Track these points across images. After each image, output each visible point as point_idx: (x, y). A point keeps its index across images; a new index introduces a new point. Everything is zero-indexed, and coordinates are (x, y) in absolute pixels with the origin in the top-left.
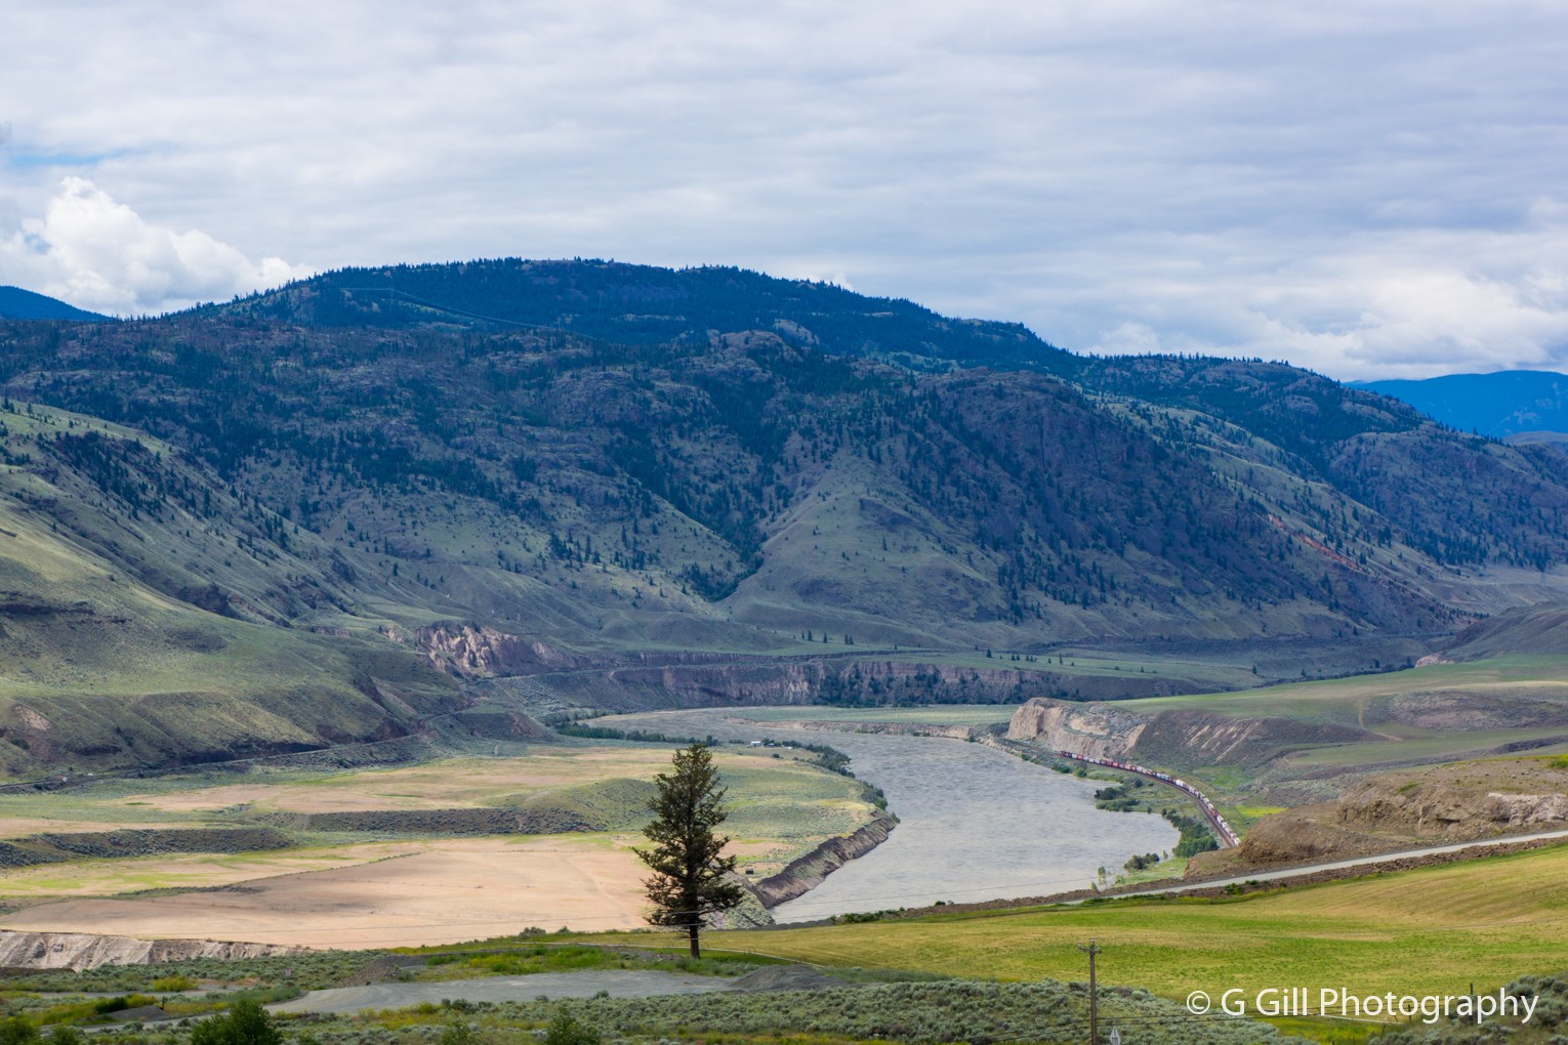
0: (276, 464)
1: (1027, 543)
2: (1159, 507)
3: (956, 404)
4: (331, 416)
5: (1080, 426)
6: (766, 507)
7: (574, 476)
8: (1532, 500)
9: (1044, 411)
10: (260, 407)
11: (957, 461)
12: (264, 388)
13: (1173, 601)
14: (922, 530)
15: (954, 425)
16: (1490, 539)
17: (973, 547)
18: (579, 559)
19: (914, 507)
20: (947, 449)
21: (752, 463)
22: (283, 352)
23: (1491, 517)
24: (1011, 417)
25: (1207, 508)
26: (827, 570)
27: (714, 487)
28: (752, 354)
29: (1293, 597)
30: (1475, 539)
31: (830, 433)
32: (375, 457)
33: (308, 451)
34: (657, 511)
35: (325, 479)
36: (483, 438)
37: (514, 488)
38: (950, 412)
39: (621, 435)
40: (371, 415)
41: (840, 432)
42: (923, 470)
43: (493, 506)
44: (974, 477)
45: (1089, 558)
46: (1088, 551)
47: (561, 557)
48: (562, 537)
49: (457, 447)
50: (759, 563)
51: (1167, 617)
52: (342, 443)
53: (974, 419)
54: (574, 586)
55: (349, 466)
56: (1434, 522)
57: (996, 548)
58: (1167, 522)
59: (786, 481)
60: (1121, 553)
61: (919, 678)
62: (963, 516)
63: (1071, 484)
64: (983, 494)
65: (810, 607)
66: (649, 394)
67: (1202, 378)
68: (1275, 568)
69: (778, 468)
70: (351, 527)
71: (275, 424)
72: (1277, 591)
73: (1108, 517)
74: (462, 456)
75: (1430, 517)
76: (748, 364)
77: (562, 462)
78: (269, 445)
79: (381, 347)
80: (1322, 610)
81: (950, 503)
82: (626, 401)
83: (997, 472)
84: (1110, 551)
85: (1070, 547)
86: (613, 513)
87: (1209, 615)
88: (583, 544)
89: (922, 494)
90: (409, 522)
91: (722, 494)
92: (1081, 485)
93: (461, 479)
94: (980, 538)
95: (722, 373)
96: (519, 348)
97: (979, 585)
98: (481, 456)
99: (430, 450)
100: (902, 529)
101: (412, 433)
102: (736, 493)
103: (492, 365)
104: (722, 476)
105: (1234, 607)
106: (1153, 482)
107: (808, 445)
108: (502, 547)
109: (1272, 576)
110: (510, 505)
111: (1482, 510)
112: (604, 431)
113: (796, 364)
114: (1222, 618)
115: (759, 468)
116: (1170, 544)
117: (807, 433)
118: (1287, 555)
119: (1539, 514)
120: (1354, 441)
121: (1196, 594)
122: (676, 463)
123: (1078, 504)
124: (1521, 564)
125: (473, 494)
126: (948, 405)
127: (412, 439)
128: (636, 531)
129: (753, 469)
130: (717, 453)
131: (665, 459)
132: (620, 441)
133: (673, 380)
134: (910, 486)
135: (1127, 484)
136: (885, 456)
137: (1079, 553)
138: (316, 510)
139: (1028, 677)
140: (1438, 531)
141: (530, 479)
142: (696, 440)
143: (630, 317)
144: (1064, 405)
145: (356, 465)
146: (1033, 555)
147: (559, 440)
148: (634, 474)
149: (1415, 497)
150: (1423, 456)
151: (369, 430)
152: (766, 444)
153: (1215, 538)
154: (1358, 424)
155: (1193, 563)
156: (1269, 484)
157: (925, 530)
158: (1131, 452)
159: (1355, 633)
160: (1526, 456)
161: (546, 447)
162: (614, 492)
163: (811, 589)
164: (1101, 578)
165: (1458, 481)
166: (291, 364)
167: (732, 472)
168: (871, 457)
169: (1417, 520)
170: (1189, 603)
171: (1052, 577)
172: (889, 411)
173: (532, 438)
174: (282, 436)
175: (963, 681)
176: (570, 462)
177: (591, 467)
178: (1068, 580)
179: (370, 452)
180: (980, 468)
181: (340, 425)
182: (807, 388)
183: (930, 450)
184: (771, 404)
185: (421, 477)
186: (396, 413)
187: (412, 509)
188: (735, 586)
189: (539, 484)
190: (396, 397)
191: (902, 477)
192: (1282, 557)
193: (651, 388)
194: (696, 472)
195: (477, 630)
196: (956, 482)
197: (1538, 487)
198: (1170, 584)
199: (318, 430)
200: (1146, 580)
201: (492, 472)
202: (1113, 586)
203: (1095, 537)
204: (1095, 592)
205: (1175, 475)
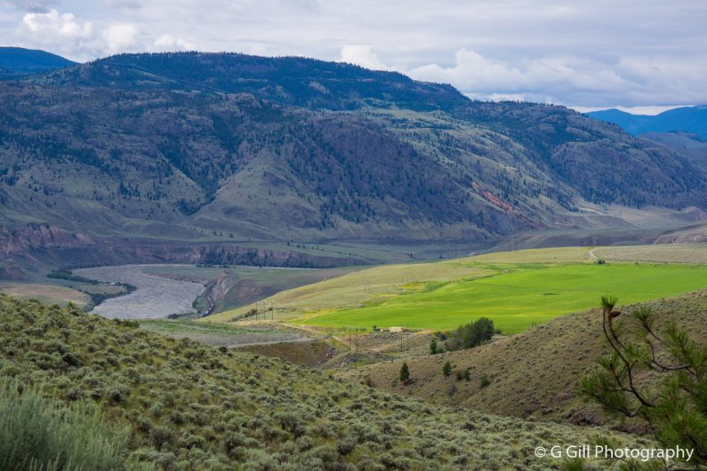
0: (7, 148)
1: (340, 193)
2: (408, 178)
3: (321, 129)
4: (36, 128)
5: (375, 141)
6: (224, 173)
7: (138, 157)
8: (643, 176)
9: (359, 134)
10: (7, 123)
11: (315, 155)
12: (10, 114)
13: (401, 221)
14: (290, 186)
15: (318, 139)
16: (619, 192)
17: (313, 194)
18: (130, 194)
19: (291, 176)
20: (312, 150)
21: (224, 153)
22: (26, 98)
23: (621, 183)
24: (344, 136)
25: (431, 179)
26: (239, 203)
27: (204, 164)
28: (238, 104)
29: (461, 221)
30: (611, 193)
31: (260, 141)
32: (51, 146)
33: (23, 142)
34: (172, 174)
35: (27, 155)
36: (101, 139)
37: (109, 162)
38: (317, 133)
39: (166, 139)
40: (53, 128)
41: (265, 140)
42: (299, 158)
43: (98, 169)
44: (322, 162)
45: (367, 200)
46: (366, 198)
47: (122, 193)
48: (126, 184)
49: (88, 143)
50: (212, 199)
51: (395, 228)
52: (38, 140)
53: (327, 137)
54: (124, 207)
55: (38, 150)
56: (594, 185)
57: (324, 194)
58: (409, 185)
59: (236, 162)
60: (382, 199)
61: (248, 254)
62: (313, 180)
63: (367, 167)
64: (324, 170)
65: (227, 219)
66: (183, 121)
67: (511, 113)
68: (458, 208)
69: (234, 156)
70: (32, 178)
71: (11, 131)
72: (454, 218)
73: (381, 182)
74: (90, 147)
75: (593, 181)
76: (236, 109)
77: (134, 151)
78: (6, 140)
79: (74, 96)
80: (474, 227)
81: (308, 174)
82: (171, 124)
83: (333, 161)
84: (377, 198)
85: (359, 195)
86: (152, 175)
87: (416, 228)
88: (134, 187)
89: (296, 169)
90: (57, 176)
91: (207, 167)
92: (372, 168)
93: (85, 157)
94: (318, 190)
95: (222, 112)
96: (136, 98)
97: (309, 211)
98: (97, 147)
99: (77, 144)
100: (281, 185)
101: (70, 136)
102: (213, 166)
103: (119, 105)
104: (209, 159)
105: (430, 224)
106: (407, 166)
107: (249, 146)
108: (97, 189)
109: (454, 211)
110: (106, 169)
111: (618, 179)
112: (159, 137)
113: (258, 109)
114: (422, 230)
115: (226, 156)
116: (408, 195)
117: (250, 141)
118: (466, 201)
119: (645, 182)
120: (564, 145)
121: (414, 218)
122: (189, 153)
123: (368, 176)
124: (629, 205)
125: (90, 164)
126: (317, 130)
127: (69, 139)
128: (161, 183)
129: (223, 156)
130: (209, 148)
131: (184, 150)
132: (165, 142)
133: (198, 115)
134: (291, 166)
135: (395, 168)
136: (283, 153)
137: (362, 198)
138: (20, 169)
139: (294, 255)
140: (595, 188)
141: (117, 158)
142: (201, 142)
143: (241, 80)
144: (370, 131)
145: (41, 150)
146: (340, 199)
147: (135, 141)
148: (168, 157)
149: (588, 172)
150: (594, 153)
151: (51, 134)
152: (231, 145)
153: (431, 192)
154: (573, 137)
155: (416, 204)
156: (486, 167)
157: (292, 186)
158: (399, 153)
159: (486, 238)
160: (649, 155)
161: (128, 144)
162: (154, 165)
163: (230, 211)
164: (370, 210)
165: (609, 165)
166: (26, 103)
167: (214, 157)
168: (276, 151)
169: (586, 183)
170: (409, 223)
171: (346, 209)
172: (290, 132)
173: (124, 140)
174: (13, 136)
175: (266, 256)
176: (137, 151)
177: (146, 154)
178: (354, 210)
179: (49, 144)
180: (326, 158)
181: (39, 132)
182: (259, 120)
183: (304, 150)
184: (240, 127)
185: (68, 156)
186: (64, 127)
187: (60, 170)
188: (199, 209)
189: (121, 161)
190: (68, 120)
191: (289, 162)
192: (462, 202)
193: (184, 118)
194: (197, 157)
195: (48, 227)
196: (314, 165)
197: (647, 169)
198: (402, 213)
199: (29, 133)
200: (391, 211)
201: (102, 155)
202: (374, 213)
203: (372, 191)
204: (365, 216)
205: (419, 164)
